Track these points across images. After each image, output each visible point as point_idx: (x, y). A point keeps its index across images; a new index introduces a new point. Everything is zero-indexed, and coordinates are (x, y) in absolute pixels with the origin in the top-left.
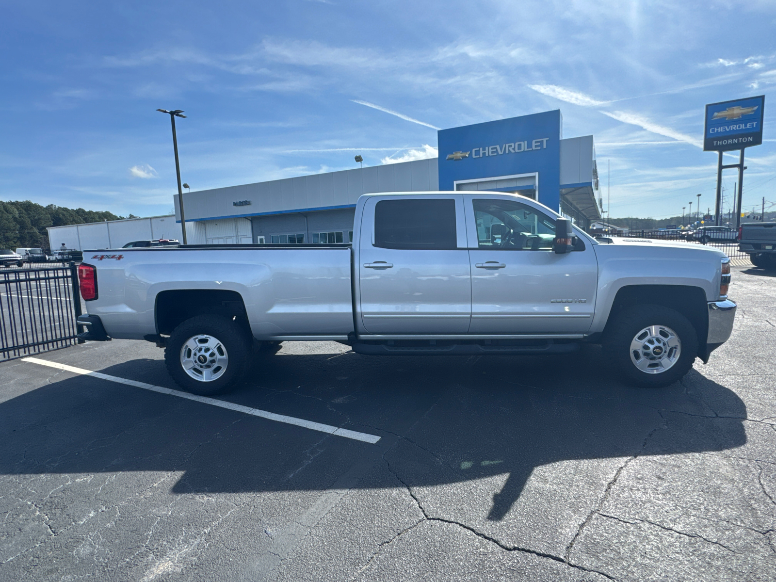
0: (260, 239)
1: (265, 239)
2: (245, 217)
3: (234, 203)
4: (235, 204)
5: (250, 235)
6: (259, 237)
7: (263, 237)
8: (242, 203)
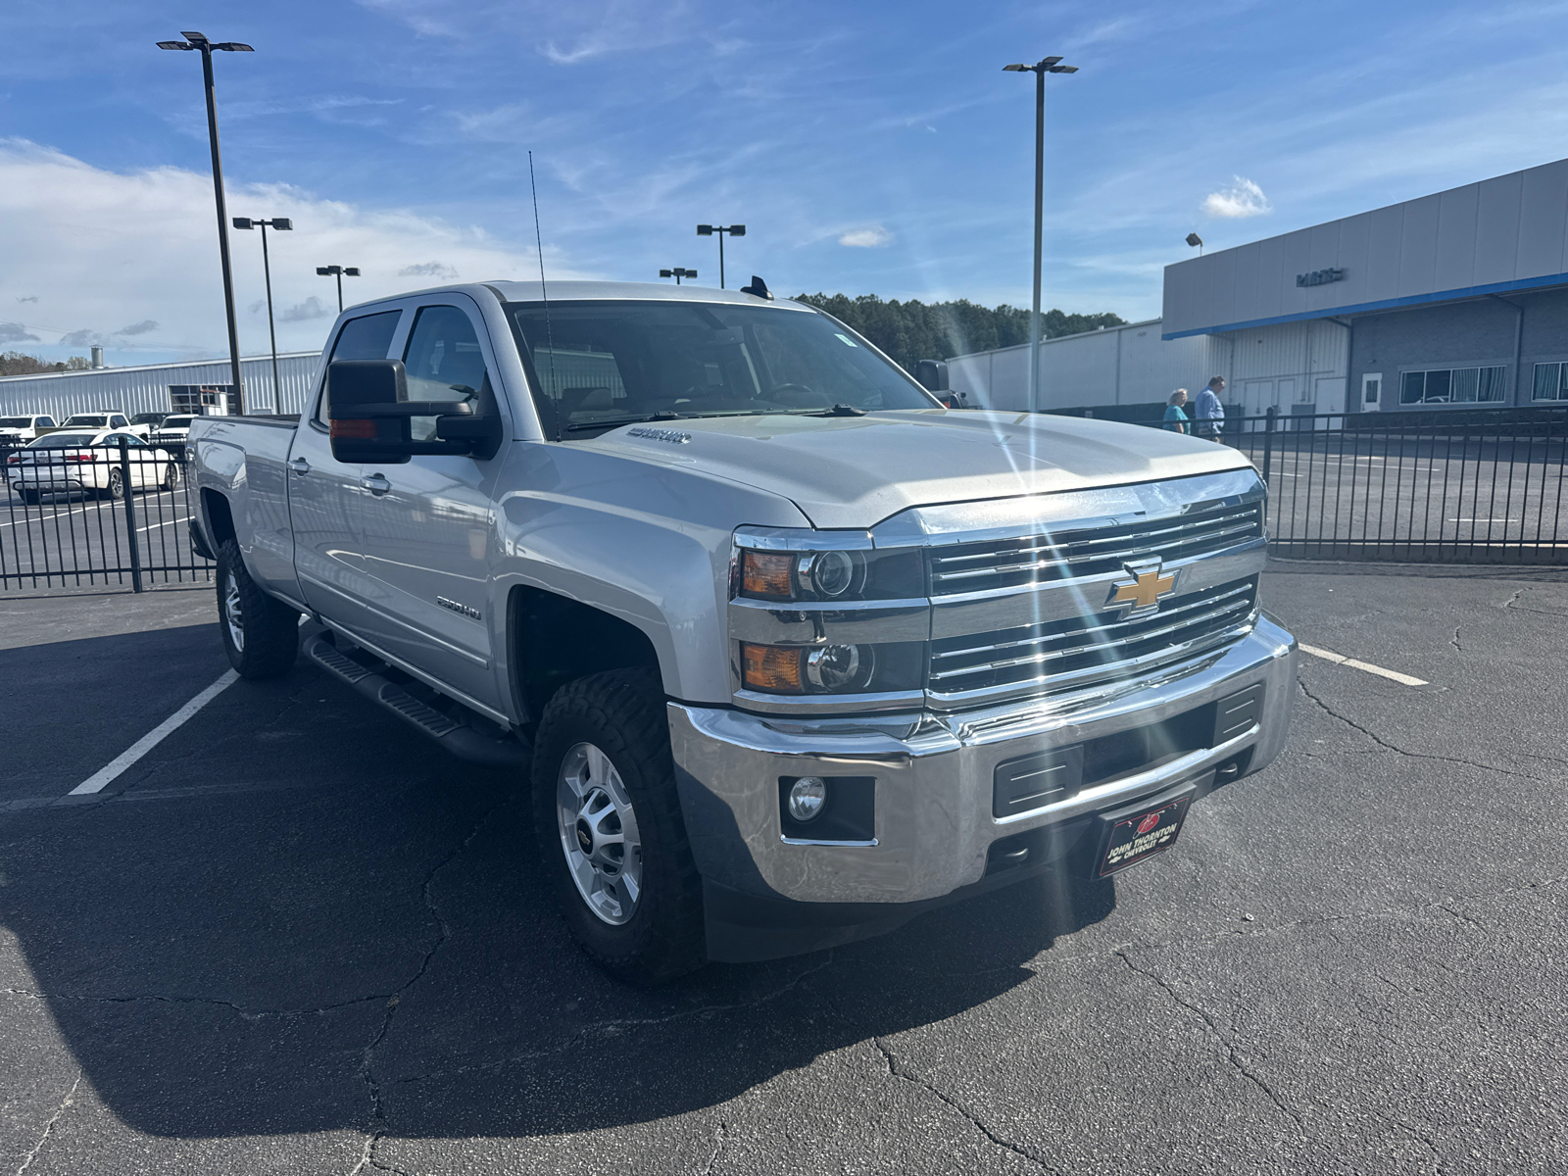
0: (1369, 383)
1: (1382, 382)
2: (1333, 319)
3: (1299, 277)
4: (1302, 282)
5: (1343, 371)
6: (1367, 378)
7: (1378, 377)
8: (1320, 276)
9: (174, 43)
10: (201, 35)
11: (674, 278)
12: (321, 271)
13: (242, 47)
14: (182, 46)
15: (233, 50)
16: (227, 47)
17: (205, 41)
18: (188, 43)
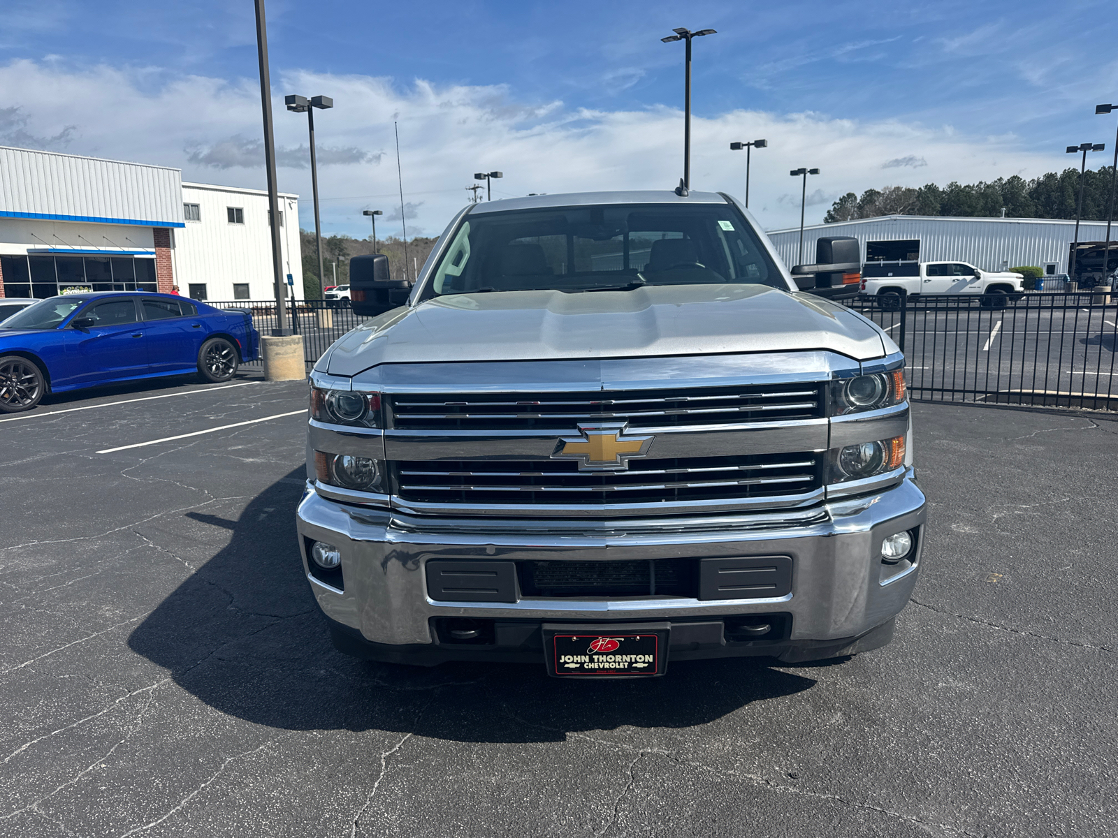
9: (670, 37)
10: (684, 29)
11: (1080, 153)
12: (794, 173)
13: (709, 31)
14: (675, 38)
15: (704, 35)
16: (701, 33)
17: (687, 32)
18: (679, 36)
